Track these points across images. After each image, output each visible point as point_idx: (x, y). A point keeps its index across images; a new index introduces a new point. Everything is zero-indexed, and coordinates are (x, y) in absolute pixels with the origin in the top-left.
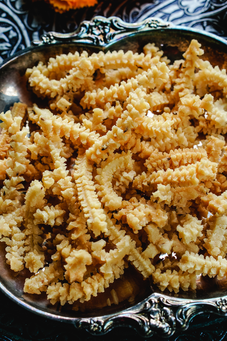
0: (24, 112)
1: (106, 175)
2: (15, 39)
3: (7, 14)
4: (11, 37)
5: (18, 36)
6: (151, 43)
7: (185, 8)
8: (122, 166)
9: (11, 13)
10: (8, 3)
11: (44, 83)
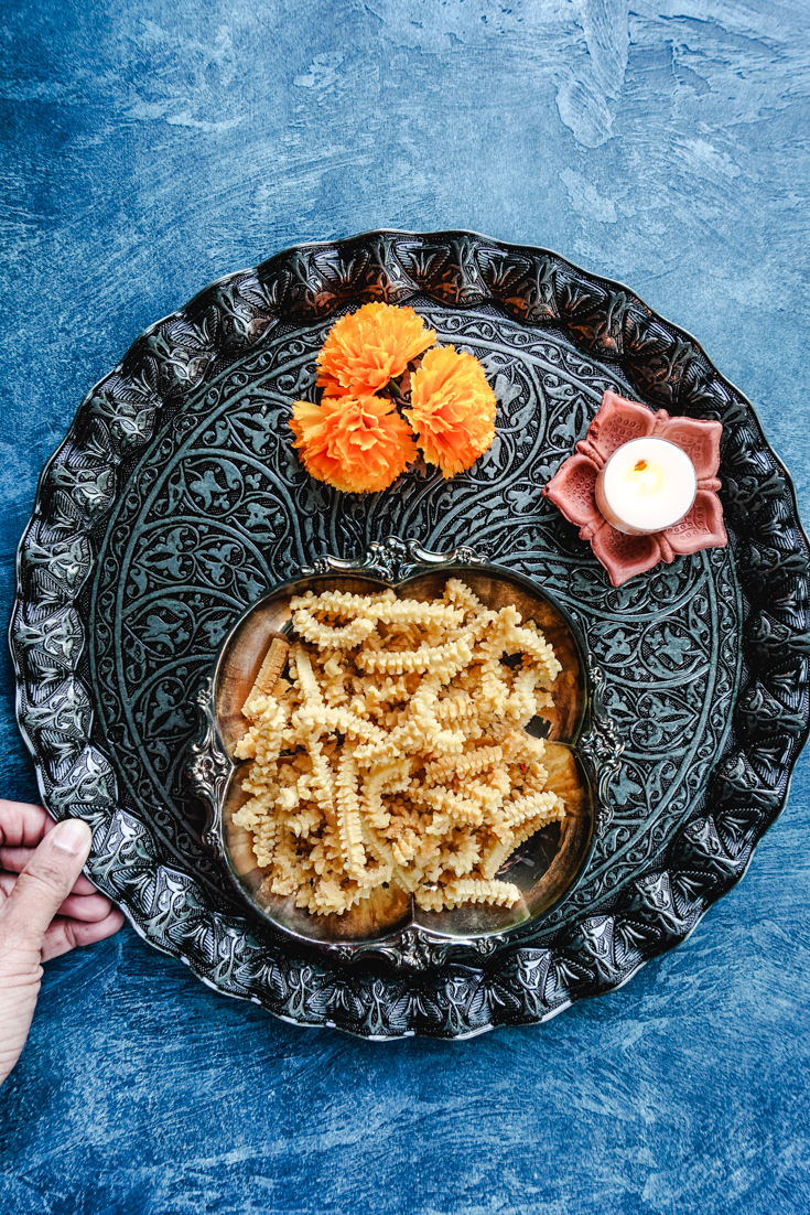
0: (284, 656)
1: (374, 788)
2: (283, 526)
3: (275, 485)
4: (276, 523)
5: (286, 522)
6: (457, 579)
7: (513, 504)
8: (396, 776)
9: (280, 486)
10: (277, 469)
11: (311, 633)
